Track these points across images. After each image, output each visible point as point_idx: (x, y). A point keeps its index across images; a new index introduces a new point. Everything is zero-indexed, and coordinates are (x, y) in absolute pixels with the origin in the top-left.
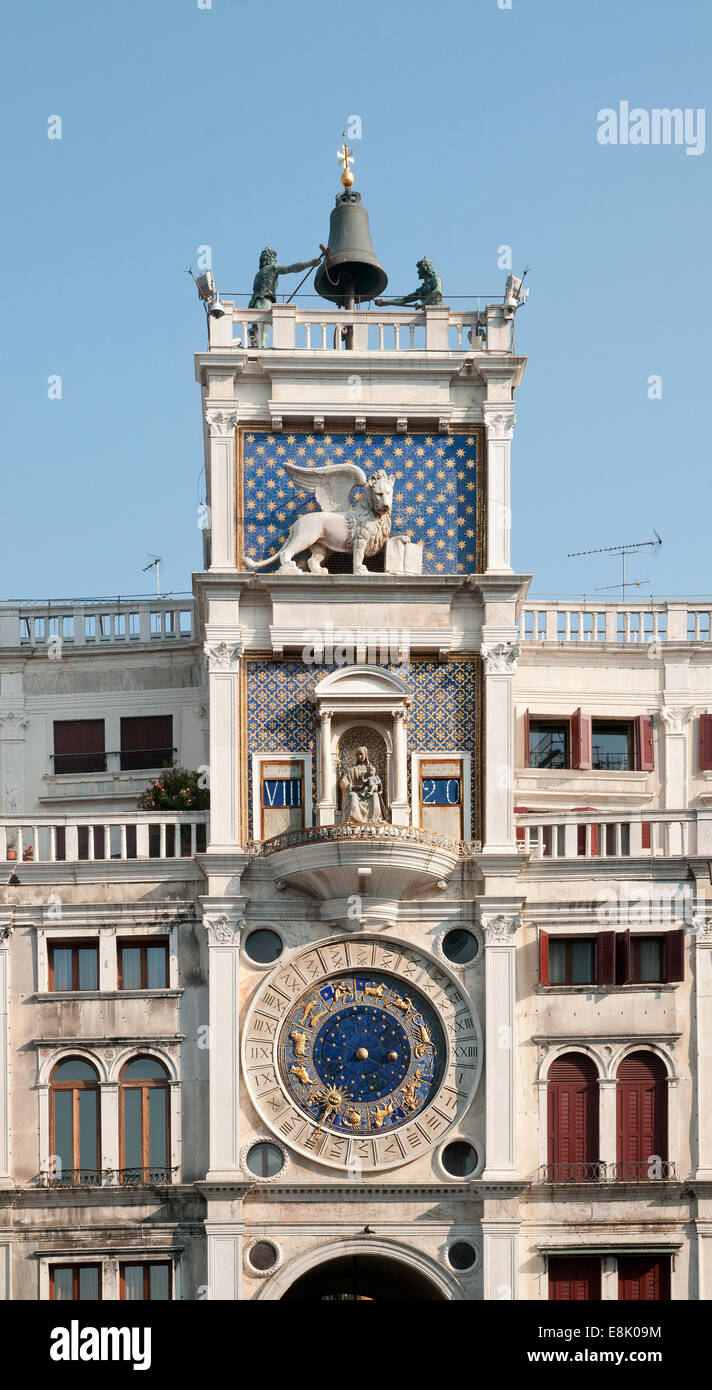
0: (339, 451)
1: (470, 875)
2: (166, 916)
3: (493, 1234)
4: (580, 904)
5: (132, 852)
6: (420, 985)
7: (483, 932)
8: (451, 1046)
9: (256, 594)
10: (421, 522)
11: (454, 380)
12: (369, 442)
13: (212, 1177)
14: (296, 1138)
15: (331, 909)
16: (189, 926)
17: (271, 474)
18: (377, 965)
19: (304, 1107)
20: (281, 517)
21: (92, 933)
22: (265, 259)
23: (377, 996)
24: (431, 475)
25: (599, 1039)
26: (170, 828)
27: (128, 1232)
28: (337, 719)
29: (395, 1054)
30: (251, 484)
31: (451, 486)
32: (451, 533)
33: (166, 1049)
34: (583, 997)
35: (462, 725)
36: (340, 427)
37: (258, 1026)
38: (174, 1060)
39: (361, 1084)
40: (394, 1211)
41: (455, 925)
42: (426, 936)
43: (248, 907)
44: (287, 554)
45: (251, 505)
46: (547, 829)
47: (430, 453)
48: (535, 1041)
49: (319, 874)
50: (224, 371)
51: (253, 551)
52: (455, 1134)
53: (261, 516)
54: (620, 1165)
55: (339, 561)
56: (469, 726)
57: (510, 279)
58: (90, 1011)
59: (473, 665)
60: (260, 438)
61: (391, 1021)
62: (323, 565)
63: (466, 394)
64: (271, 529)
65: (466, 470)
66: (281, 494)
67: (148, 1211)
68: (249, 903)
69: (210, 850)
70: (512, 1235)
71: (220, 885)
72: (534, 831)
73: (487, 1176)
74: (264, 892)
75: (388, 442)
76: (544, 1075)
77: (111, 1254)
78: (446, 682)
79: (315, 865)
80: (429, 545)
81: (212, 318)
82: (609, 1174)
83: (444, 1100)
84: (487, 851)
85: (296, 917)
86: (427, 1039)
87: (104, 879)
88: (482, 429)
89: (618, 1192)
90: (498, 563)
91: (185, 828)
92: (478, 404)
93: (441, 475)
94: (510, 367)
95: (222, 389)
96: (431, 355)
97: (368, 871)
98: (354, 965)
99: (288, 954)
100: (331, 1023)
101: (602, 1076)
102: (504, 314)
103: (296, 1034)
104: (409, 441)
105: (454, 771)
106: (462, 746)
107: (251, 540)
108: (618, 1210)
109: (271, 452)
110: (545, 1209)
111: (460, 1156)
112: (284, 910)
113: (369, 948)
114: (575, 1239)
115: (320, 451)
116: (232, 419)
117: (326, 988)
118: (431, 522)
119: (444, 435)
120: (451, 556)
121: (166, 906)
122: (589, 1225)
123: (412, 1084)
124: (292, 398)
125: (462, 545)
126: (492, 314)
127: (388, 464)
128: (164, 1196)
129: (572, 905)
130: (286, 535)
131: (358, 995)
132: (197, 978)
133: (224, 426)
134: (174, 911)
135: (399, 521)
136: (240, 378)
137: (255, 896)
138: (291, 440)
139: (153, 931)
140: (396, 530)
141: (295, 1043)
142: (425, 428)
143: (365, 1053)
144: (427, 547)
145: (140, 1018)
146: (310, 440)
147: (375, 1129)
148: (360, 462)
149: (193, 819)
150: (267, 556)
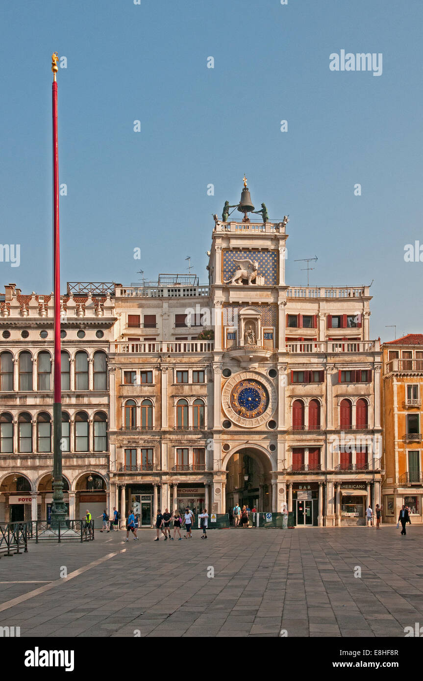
0: (245, 255)
1: (275, 357)
2: (204, 366)
3: (280, 443)
4: (301, 364)
5: (196, 350)
6: (263, 383)
7: (278, 370)
8: (270, 397)
9: (226, 289)
10: (264, 272)
11: (272, 239)
12: (252, 253)
13: (215, 429)
14: (234, 419)
15: (243, 364)
16: (209, 368)
17: (229, 260)
18: (253, 378)
19: (236, 412)
20: (232, 270)
21: (187, 369)
22: (226, 203)
23: (253, 385)
24: (267, 261)
25: (305, 396)
26: (205, 344)
27: (195, 441)
28: (244, 319)
29: (257, 399)
30: (225, 263)
31: (271, 264)
32: (271, 275)
33: (204, 398)
34: (301, 386)
35: (273, 320)
36: (246, 250)
37: (225, 392)
38: (206, 400)
39: (249, 406)
40: (257, 437)
41: (271, 369)
42: (265, 371)
43: (224, 364)
44: (233, 280)
45: (225, 267)
46: (293, 345)
47: (266, 256)
48: (289, 396)
49: (240, 356)
50: (219, 237)
51: (225, 279)
52: (271, 419)
53: (227, 270)
54: (309, 426)
55: (245, 281)
56: (275, 321)
57: (285, 217)
58: (186, 388)
59: (276, 306)
60: (227, 252)
61: (256, 391)
62: (241, 282)
63: (274, 242)
64: (230, 273)
65: (275, 260)
66: (232, 265)
67: (200, 436)
68: (224, 363)
69: (215, 350)
70: (284, 443)
71: (217, 358)
72: (290, 346)
73: (279, 429)
74: (227, 360)
75: (257, 253)
76: (292, 405)
77: (191, 446)
78: (269, 310)
79: (240, 355)
80: (266, 278)
81: (217, 225)
82: (307, 428)
83: (269, 410)
84: (279, 351)
85: (234, 366)
86: (265, 395)
87: (190, 356)
88: (278, 251)
89: (309, 433)
90: (282, 283)
91: (209, 344)
92: (278, 244)
93: (269, 261)
94: (285, 237)
95: (219, 241)
96: (267, 234)
97: (252, 356)
98: (248, 378)
99: (233, 375)
100: (242, 392)
101: (305, 405)
102: (283, 225)
103: (234, 394)
104: (261, 253)
105: (271, 331)
106: (273, 325)
107: (225, 276)
108: (309, 437)
109: (230, 255)
110: (292, 436)
111: (273, 424)
112: (232, 364)
113: (251, 374)
114: (299, 444)
115: (241, 255)
116: (221, 248)
117: (241, 383)
118: (266, 272)
119: (269, 252)
120: (271, 280)
121: (204, 363)
122: (302, 440)
123: (261, 407)
124: (234, 243)
125: (273, 277)
126: (281, 224)
127: (256, 258)
128: (203, 433)
129: (299, 364)
130: (233, 275)
131: (249, 385)
132: (211, 381)
133: (219, 250)
134: (206, 364)
135: (259, 272)
136: (223, 238)
137: (225, 361)
138: (234, 252)
139: (201, 369)
140: (258, 274)
141: (234, 396)
142: (265, 250)
143: (250, 399)
144: (265, 278)
145: (198, 390)
146: (239, 252)
147: (252, 417)
148: (250, 258)
149: (210, 342)
150: (228, 280)
